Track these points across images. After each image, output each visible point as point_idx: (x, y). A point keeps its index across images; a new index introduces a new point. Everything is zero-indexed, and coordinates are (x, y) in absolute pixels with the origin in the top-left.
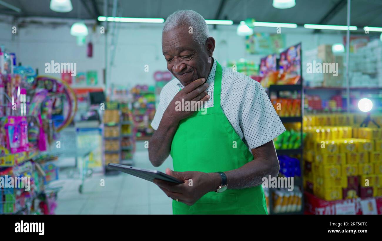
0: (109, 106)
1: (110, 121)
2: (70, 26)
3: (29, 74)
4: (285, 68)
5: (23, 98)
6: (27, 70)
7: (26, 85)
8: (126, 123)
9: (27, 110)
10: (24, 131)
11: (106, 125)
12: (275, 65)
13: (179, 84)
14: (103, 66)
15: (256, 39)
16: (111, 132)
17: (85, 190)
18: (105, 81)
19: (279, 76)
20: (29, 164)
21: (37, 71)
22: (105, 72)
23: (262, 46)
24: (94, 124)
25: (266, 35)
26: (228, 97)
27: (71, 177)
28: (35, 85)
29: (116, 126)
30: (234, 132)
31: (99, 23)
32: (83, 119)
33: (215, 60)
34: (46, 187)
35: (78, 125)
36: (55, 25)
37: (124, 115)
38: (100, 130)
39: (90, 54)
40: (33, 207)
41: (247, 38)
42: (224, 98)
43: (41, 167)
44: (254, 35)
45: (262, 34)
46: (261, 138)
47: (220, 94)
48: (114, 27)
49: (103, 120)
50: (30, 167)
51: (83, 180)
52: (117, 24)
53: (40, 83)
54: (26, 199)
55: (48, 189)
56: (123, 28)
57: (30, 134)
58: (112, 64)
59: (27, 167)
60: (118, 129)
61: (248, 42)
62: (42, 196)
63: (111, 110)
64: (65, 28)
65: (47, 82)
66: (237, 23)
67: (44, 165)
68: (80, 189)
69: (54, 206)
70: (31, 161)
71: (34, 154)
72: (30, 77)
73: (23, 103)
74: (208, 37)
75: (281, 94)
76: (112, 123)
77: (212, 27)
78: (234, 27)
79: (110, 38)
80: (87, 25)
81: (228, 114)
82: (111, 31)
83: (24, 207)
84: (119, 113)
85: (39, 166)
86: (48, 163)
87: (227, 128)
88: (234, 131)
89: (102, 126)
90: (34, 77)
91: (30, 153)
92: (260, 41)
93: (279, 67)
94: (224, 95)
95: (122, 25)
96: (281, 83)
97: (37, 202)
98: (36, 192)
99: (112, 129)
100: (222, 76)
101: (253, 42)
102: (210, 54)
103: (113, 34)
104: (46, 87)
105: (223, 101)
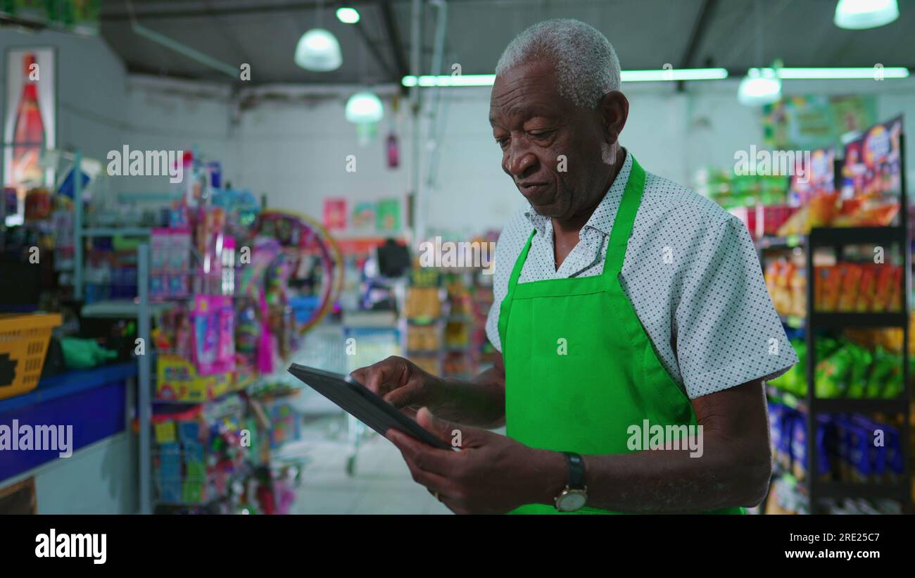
0: (418, 277)
1: (419, 313)
2: (345, 102)
3: (245, 207)
4: (859, 182)
5: (228, 257)
6: (243, 198)
7: (236, 229)
8: (456, 318)
9: (237, 282)
10: (226, 328)
11: (411, 322)
12: (830, 177)
13: (527, 215)
14: (408, 188)
15: (791, 112)
16: (421, 337)
17: (360, 467)
18: (411, 222)
19: (839, 204)
20: (235, 401)
21: (264, 200)
22: (411, 200)
23: (806, 130)
24: (385, 319)
25: (822, 102)
26: (648, 253)
27: (333, 437)
28: (256, 229)
29: (432, 323)
30: (648, 348)
31: (406, 91)
32: (362, 306)
33: (628, 154)
34: (273, 454)
35: (349, 320)
36: (313, 100)
37: (453, 300)
38: (397, 333)
39: (393, 162)
40: (244, 497)
41: (767, 109)
42: (634, 254)
43: (265, 410)
44: (786, 100)
45: (807, 98)
46: (707, 374)
47: (627, 244)
48: (437, 99)
49: (404, 310)
50: (235, 408)
51: (357, 444)
52: (443, 93)
53: (268, 227)
54: (227, 477)
55: (277, 458)
56: (459, 100)
57: (239, 336)
58: (430, 182)
59: (230, 407)
60: (439, 330)
61: (770, 121)
62: (263, 472)
63: (423, 288)
64: (334, 107)
65: (280, 223)
66: (738, 73)
67: (271, 404)
68: (350, 466)
69: (288, 497)
70: (242, 394)
71: (248, 381)
72: (247, 213)
73: (227, 267)
74: (606, 92)
75: (851, 251)
76: (424, 318)
77: (672, 87)
78: (732, 83)
79: (424, 123)
80: (382, 97)
81: (640, 298)
82: (428, 107)
83: (225, 492)
84: (442, 295)
85: (257, 406)
86: (280, 402)
87: (632, 336)
88: (649, 345)
89: (402, 325)
90: (256, 213)
91: (239, 377)
92: (803, 117)
93: (839, 181)
94: (635, 248)
95: (456, 93)
96: (843, 222)
97: (253, 484)
98: (249, 463)
99: (423, 331)
100: (643, 199)
101: (782, 120)
102: (611, 137)
103: (432, 116)
104: (277, 234)
105: (631, 262)
